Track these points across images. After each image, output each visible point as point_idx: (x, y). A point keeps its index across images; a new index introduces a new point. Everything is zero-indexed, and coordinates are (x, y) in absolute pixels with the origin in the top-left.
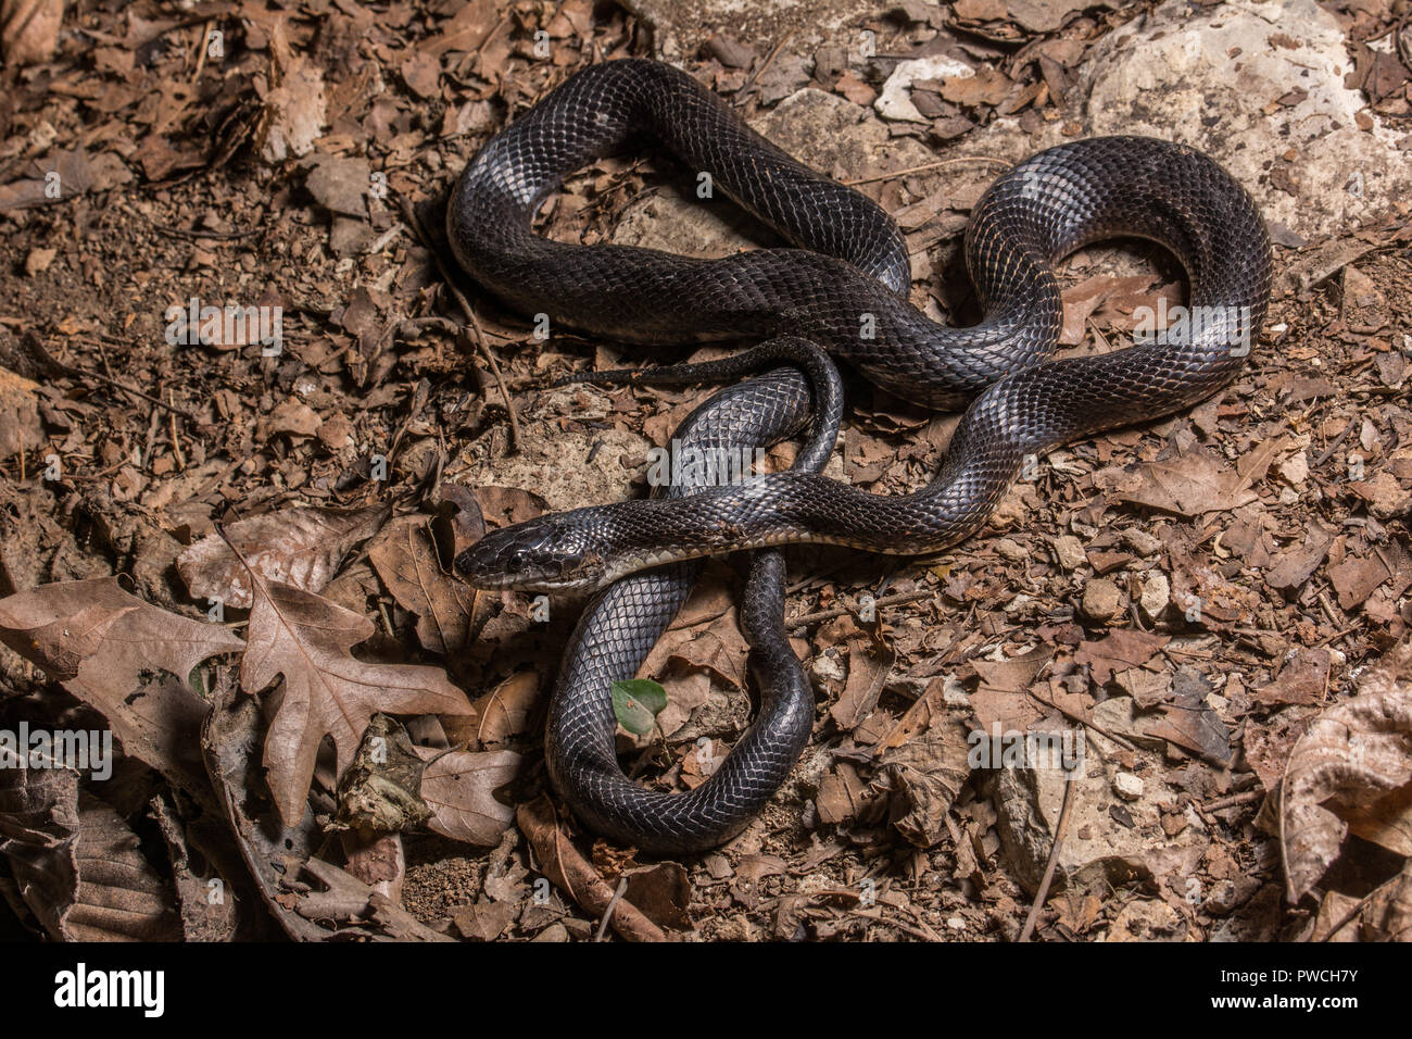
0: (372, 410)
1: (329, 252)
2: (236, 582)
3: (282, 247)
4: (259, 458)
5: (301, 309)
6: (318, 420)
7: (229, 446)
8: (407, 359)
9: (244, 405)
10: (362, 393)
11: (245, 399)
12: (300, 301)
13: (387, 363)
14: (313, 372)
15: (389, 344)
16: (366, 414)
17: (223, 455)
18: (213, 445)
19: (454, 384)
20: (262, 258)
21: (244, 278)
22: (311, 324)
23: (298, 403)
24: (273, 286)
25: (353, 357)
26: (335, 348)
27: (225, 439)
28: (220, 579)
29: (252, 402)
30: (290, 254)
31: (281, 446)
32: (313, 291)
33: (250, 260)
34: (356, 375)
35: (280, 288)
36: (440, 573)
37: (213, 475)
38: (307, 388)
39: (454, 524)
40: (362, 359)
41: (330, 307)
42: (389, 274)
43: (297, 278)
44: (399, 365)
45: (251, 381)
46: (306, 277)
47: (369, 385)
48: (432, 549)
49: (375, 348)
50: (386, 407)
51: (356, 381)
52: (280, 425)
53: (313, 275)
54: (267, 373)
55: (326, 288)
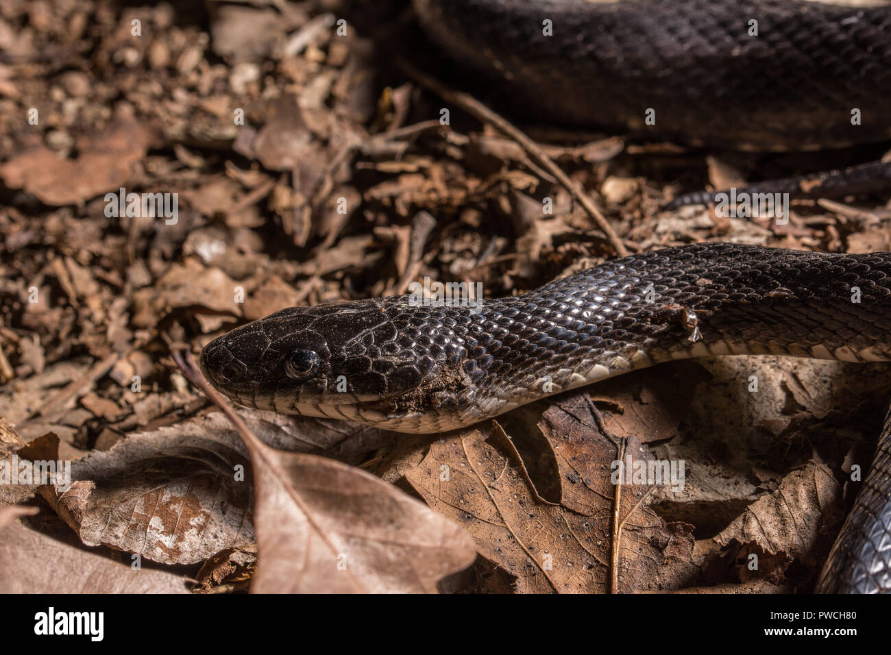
0: (328, 277)
1: (212, 57)
2: (155, 522)
3: (132, 56)
4: (138, 358)
5: (176, 142)
6: (240, 292)
7: (88, 339)
8: (382, 192)
9: (101, 282)
10: (303, 254)
11: (99, 272)
12: (176, 129)
13: (343, 205)
14: (217, 223)
15: (344, 174)
16: (317, 283)
17: (78, 354)
18: (56, 342)
19: (467, 228)
20: (98, 75)
21: (71, 107)
22: (196, 162)
23: (199, 267)
24: (126, 111)
25: (284, 198)
26: (247, 190)
27: (77, 330)
28: (125, 517)
29: (113, 277)
30: (146, 64)
31: (178, 331)
32: (195, 112)
33: (79, 83)
34: (289, 225)
35: (138, 113)
36: (537, 502)
37: (62, 386)
38: (210, 248)
39: (543, 428)
40: (300, 199)
41: (230, 132)
42: (321, 83)
43: (167, 95)
44: (365, 205)
45: (109, 247)
46: (180, 94)
47: (316, 239)
48: (514, 463)
49: (321, 183)
50: (348, 271)
51: (292, 237)
52: (177, 298)
53: (192, 89)
54: (135, 232)
55: (219, 106)
